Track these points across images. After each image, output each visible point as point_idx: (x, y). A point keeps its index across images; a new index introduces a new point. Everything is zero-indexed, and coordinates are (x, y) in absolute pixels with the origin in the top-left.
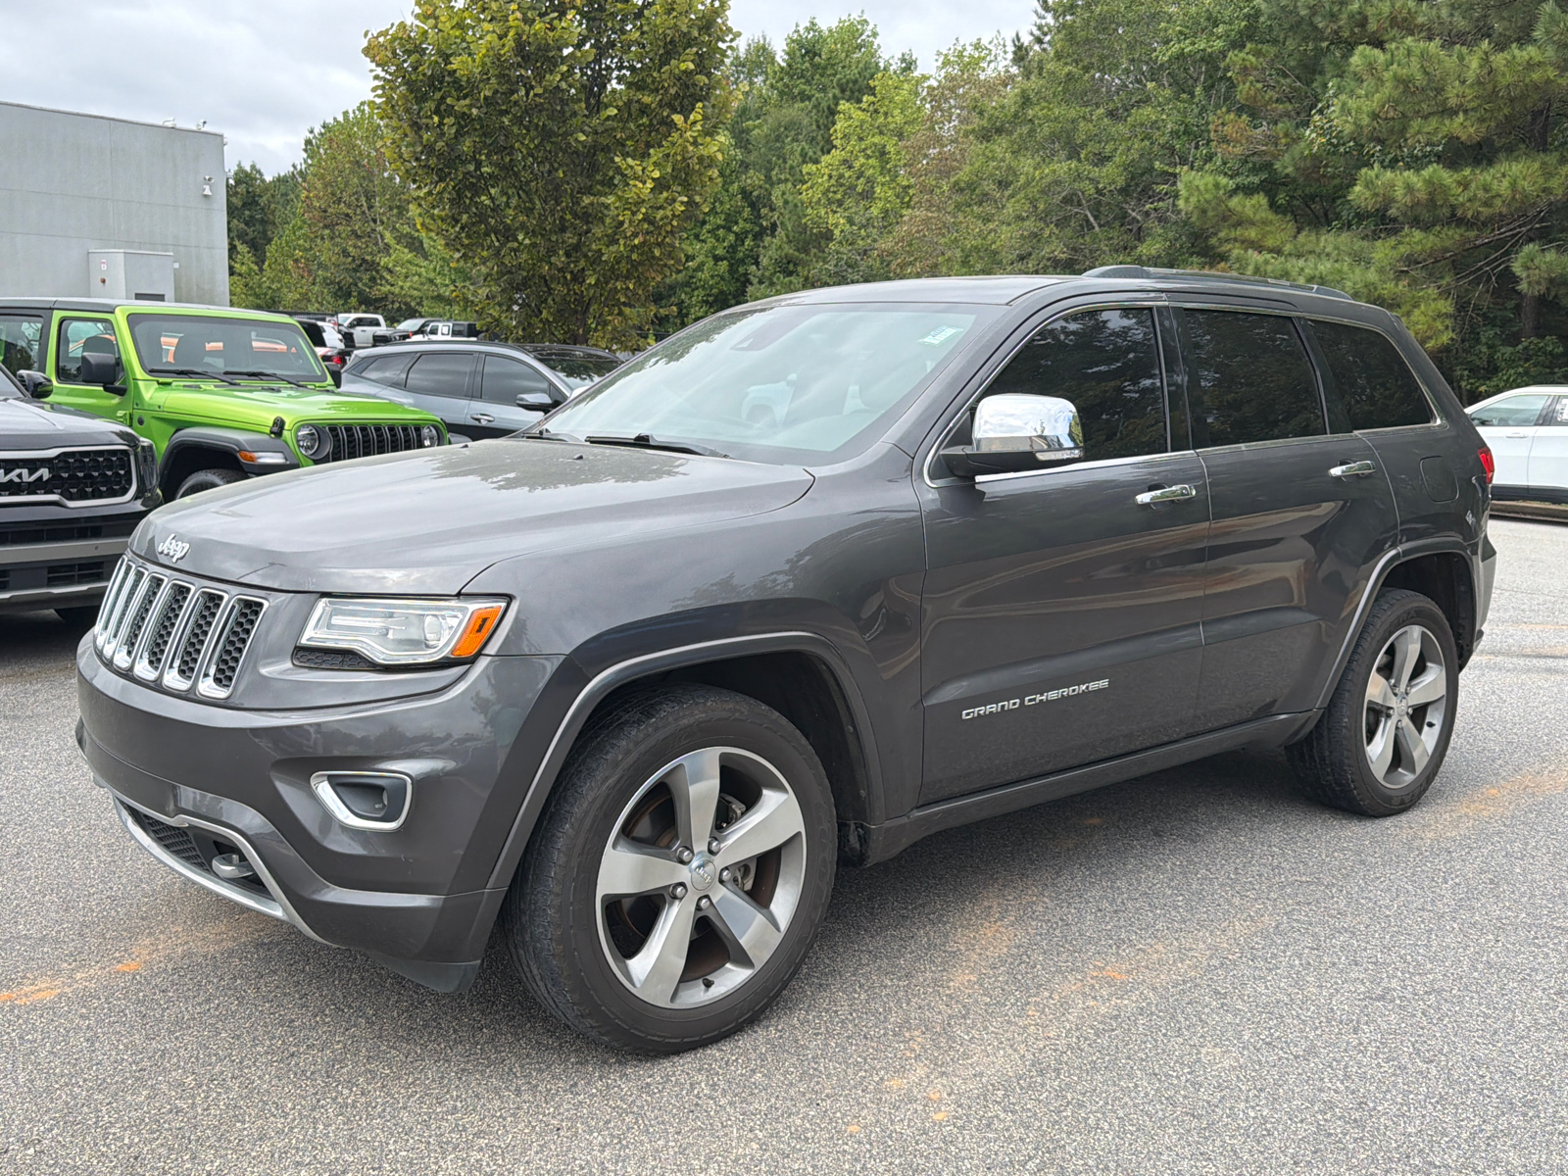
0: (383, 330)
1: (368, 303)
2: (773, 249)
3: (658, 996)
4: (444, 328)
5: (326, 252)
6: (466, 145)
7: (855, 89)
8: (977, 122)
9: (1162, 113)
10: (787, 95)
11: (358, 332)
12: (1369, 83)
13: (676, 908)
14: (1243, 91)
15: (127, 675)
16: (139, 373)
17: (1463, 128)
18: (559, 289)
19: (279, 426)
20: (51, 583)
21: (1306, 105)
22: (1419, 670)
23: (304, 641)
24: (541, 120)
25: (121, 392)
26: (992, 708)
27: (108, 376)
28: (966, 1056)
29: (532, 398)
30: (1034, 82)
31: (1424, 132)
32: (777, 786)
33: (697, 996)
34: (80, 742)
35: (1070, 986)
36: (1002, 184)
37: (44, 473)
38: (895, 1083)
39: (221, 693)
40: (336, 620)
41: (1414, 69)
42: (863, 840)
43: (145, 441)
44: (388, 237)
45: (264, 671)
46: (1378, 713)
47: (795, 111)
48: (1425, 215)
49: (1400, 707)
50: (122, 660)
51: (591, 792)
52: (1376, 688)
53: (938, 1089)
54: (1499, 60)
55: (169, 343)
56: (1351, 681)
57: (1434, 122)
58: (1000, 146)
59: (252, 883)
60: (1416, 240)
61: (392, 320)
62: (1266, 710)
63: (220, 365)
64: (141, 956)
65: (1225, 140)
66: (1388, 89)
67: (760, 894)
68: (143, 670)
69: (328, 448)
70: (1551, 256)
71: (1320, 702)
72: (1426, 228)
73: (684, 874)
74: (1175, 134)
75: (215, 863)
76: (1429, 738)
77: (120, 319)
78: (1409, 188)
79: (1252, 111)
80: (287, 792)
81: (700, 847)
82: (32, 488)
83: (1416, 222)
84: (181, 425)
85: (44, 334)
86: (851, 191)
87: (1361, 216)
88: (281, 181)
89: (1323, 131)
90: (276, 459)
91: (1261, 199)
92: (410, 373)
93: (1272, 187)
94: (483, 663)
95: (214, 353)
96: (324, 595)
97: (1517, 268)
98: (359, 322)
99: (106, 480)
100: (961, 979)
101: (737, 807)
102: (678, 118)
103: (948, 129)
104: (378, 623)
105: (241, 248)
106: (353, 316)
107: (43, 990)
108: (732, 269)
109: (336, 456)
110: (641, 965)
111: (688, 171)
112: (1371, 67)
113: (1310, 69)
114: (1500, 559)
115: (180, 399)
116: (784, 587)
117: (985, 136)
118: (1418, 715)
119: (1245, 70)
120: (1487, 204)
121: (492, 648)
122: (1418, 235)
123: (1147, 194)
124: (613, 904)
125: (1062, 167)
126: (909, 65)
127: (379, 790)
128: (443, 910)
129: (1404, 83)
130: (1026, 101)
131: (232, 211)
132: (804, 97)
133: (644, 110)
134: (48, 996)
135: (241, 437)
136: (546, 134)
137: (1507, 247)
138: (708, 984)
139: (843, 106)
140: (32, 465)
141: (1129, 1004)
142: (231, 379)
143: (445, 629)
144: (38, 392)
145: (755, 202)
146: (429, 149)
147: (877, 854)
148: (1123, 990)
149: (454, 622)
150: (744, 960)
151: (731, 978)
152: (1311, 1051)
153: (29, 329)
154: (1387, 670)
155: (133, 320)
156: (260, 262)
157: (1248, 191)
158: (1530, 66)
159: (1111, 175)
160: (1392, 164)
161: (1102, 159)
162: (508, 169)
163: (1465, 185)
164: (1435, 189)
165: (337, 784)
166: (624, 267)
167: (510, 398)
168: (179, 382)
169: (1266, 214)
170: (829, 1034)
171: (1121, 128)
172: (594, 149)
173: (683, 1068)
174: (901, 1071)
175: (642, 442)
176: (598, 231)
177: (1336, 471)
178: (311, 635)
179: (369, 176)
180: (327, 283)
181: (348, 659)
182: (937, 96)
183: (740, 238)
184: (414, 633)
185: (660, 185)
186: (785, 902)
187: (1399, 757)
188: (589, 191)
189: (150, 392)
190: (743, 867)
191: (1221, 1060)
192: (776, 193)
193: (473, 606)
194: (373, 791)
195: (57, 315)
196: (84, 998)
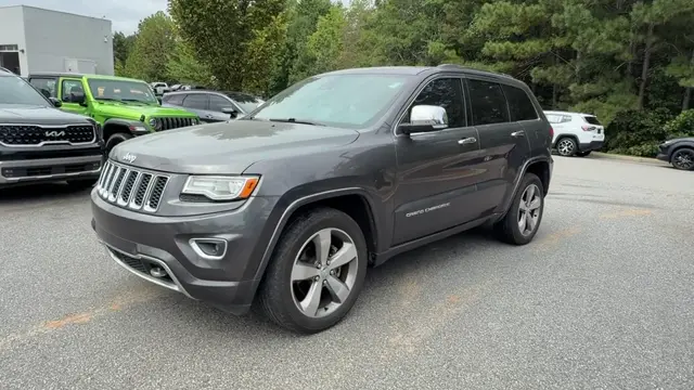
0: (167, 88)
1: (160, 79)
2: (297, 63)
3: (311, 314)
4: (187, 88)
5: (147, 62)
6: (201, 24)
7: (323, 12)
8: (364, 24)
9: (423, 23)
10: (301, 13)
11: (158, 89)
12: (488, 15)
13: (316, 284)
14: (449, 16)
15: (115, 204)
16: (92, 99)
17: (516, 30)
18: (232, 73)
19: (143, 117)
20: (66, 172)
21: (468, 21)
22: (533, 198)
23: (184, 191)
24: (227, 16)
25: (86, 106)
26: (415, 213)
27: (81, 100)
28: (413, 329)
29: (226, 109)
30: (382, 12)
31: (505, 31)
32: (349, 241)
33: (323, 313)
34: (94, 228)
35: (440, 304)
36: (373, 44)
37: (63, 133)
38: (392, 340)
39: (153, 210)
40: (195, 184)
41: (502, 11)
42: (374, 259)
43: (98, 122)
44: (168, 57)
45: (169, 202)
46: (522, 212)
47: (304, 19)
48: (504, 57)
49: (528, 210)
50: (111, 199)
51: (289, 244)
52: (522, 204)
53: (407, 342)
54: (527, 9)
55: (101, 91)
56: (515, 203)
57: (507, 28)
58: (372, 32)
59: (167, 278)
60: (501, 65)
61: (169, 85)
62: (490, 211)
63: (120, 98)
64: (119, 303)
65: (442, 32)
66: (494, 17)
67: (342, 278)
68: (121, 202)
69: (160, 126)
70: (542, 71)
71: (506, 208)
72: (504, 61)
73: (318, 272)
74: (427, 30)
75: (152, 272)
76: (535, 219)
77: (84, 80)
78: (500, 49)
79: (451, 23)
80: (181, 246)
81: (324, 263)
82: (58, 138)
83: (501, 59)
84: (108, 118)
85: (56, 86)
86: (323, 45)
87: (484, 57)
88: (130, 37)
89: (474, 30)
90: (142, 129)
91: (454, 51)
92: (183, 101)
93: (457, 47)
94: (251, 199)
95: (117, 94)
96: (191, 174)
97: (532, 75)
98: (159, 85)
99: (85, 136)
100: (405, 303)
101: (335, 249)
102: (273, 17)
103: (354, 25)
104: (211, 185)
105: (118, 60)
106: (157, 83)
107: (84, 317)
108: (283, 70)
109: (163, 129)
110: (305, 303)
111: (276, 34)
112: (489, 10)
113: (469, 10)
114: (554, 163)
115: (107, 108)
116: (351, 171)
117: (367, 28)
118: (532, 212)
119: (449, 10)
120: (524, 54)
121: (254, 194)
122: (501, 63)
123: (418, 48)
124: (295, 283)
125: (392, 39)
126: (340, 5)
127: (214, 245)
128: (239, 286)
129: (499, 15)
130: (380, 17)
131: (115, 48)
132: (306, 14)
133: (260, 14)
134: (87, 320)
135: (129, 122)
136: (228, 21)
137: (529, 68)
138: (326, 309)
139: (320, 17)
140: (58, 130)
141: (461, 309)
142: (125, 102)
143: (237, 187)
144: (57, 105)
145: (290, 47)
146: (189, 26)
147: (378, 263)
148: (457, 305)
149: (240, 185)
150: (338, 301)
151: (333, 307)
152: (522, 323)
153: (50, 84)
154: (525, 199)
155: (89, 80)
156: (124, 64)
157: (450, 48)
158: (537, 11)
159: (407, 42)
160: (494, 41)
161: (404, 37)
162: (215, 33)
163: (517, 48)
164: (508, 50)
165: (199, 243)
166: (254, 67)
167: (219, 110)
168: (106, 103)
169: (455, 56)
170: (366, 324)
171: (410, 28)
172: (244, 27)
173: (319, 337)
174: (394, 336)
175: (292, 121)
176: (245, 54)
177: (513, 134)
178: (187, 189)
179: (161, 37)
180: (147, 73)
181: (201, 198)
182: (351, 15)
183: (286, 59)
184: (225, 189)
185: (267, 39)
186: (350, 280)
187: (527, 226)
188: (242, 41)
189: (96, 106)
190: (337, 269)
191: (495, 326)
192: (298, 44)
193: (247, 178)
194: (213, 245)
195: (61, 79)
196: (101, 319)
